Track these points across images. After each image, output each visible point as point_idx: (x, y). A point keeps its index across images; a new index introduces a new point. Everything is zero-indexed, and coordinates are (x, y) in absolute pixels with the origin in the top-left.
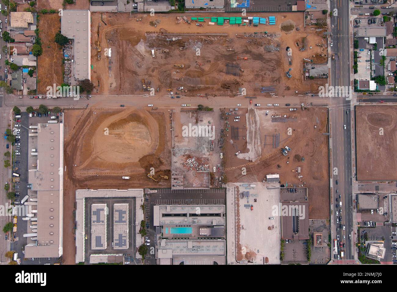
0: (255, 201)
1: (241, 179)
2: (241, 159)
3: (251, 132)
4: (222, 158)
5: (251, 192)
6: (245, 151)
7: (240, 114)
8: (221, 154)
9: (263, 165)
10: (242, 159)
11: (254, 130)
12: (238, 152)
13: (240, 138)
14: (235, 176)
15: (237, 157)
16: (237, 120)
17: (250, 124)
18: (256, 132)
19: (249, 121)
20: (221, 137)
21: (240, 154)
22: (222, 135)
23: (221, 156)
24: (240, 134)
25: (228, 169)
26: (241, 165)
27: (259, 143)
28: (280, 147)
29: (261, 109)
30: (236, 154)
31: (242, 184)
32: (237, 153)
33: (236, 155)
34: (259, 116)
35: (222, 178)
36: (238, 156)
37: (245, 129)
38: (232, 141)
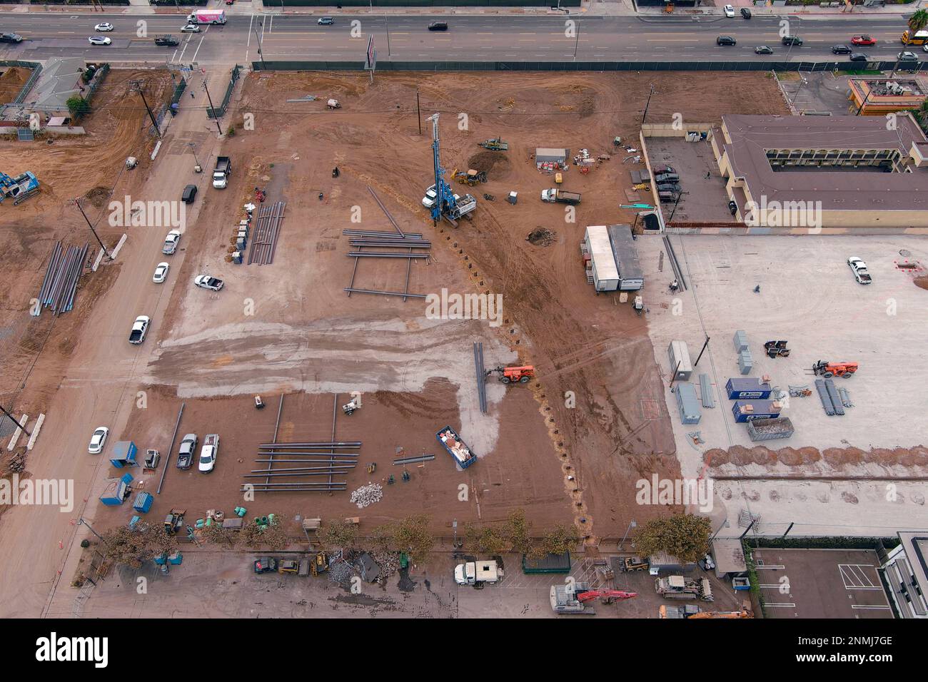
0: (776, 349)
1: (646, 435)
2: (500, 431)
3: (315, 371)
4: (500, 565)
5: (721, 370)
6: (443, 407)
7: (165, 436)
8: (459, 577)
9: (537, 305)
10: (500, 421)
11: (304, 353)
12: (445, 449)
13: (346, 433)
14: (626, 472)
15: (488, 456)
16: (206, 451)
17: (258, 375)
18: (316, 343)
19: (238, 378)
20: (322, 572)
21: (465, 433)
22: (304, 571)
23: (483, 576)
24: (322, 434)
25: (584, 522)
26: (546, 429)
27: (396, 325)
28: (425, 229)
29: (173, 315)
30: (461, 459)
31: (680, 432)
32: (460, 454)
33: (471, 462)
34: (218, 322)
35: (666, 572)
36: (480, 452)
37: (285, 403)
38: (364, 494)
